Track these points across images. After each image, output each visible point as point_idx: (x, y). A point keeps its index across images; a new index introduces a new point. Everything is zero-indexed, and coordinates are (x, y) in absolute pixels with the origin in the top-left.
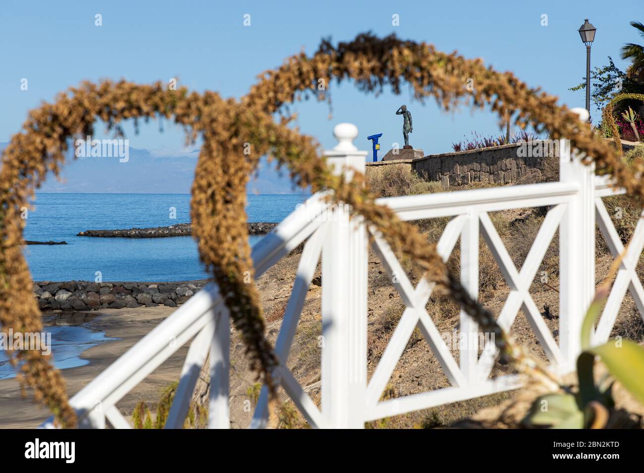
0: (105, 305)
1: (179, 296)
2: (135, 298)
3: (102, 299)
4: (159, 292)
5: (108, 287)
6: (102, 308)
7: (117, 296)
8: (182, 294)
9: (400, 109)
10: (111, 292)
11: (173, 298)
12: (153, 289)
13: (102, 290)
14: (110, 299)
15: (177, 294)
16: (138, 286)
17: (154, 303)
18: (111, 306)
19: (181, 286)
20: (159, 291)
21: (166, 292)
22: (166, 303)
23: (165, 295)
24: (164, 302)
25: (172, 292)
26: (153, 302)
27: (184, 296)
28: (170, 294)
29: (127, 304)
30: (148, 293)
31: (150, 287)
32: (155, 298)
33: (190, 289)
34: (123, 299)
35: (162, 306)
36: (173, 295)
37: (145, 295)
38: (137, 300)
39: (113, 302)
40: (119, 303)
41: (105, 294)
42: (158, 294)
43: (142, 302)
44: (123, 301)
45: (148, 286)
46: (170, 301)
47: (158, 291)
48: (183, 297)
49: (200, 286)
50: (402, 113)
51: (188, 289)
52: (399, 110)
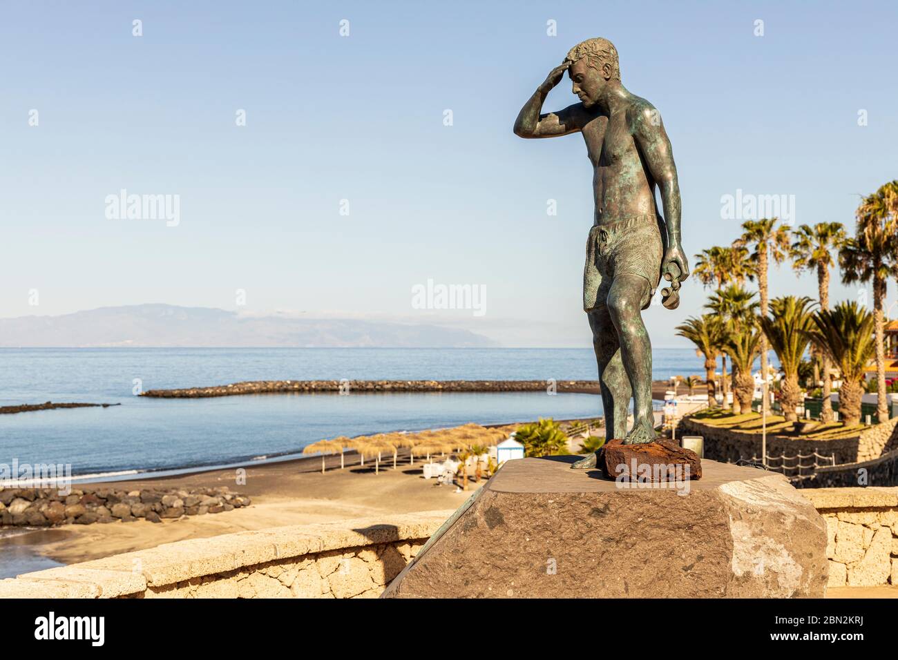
0: (71, 519)
1: (165, 507)
2: (110, 510)
3: (68, 512)
4: (141, 502)
5: (77, 494)
6: (66, 523)
7: (87, 506)
8: (168, 505)
9: (556, 79)
10: (80, 502)
11: (158, 510)
12: (133, 498)
13: (68, 500)
14: (77, 511)
15: (162, 505)
16: (115, 493)
17: (134, 516)
18: (78, 521)
19: (169, 493)
20: (142, 500)
21: (149, 502)
22: (148, 516)
23: (147, 507)
24: (145, 515)
25: (157, 501)
26: (132, 514)
27: (172, 507)
28: (154, 505)
29: (98, 518)
30: (127, 503)
31: (130, 494)
32: (134, 511)
33: (179, 498)
34: (93, 512)
35: (142, 520)
36: (158, 507)
37: (122, 506)
38: (112, 512)
39: (81, 515)
40: (87, 517)
41: (71, 504)
42: (139, 505)
43: (118, 515)
44: (94, 514)
45: (127, 493)
46: (154, 514)
47: (140, 500)
48: (170, 509)
49: (193, 493)
50: (574, 119)
51: (177, 497)
52: (543, 93)
